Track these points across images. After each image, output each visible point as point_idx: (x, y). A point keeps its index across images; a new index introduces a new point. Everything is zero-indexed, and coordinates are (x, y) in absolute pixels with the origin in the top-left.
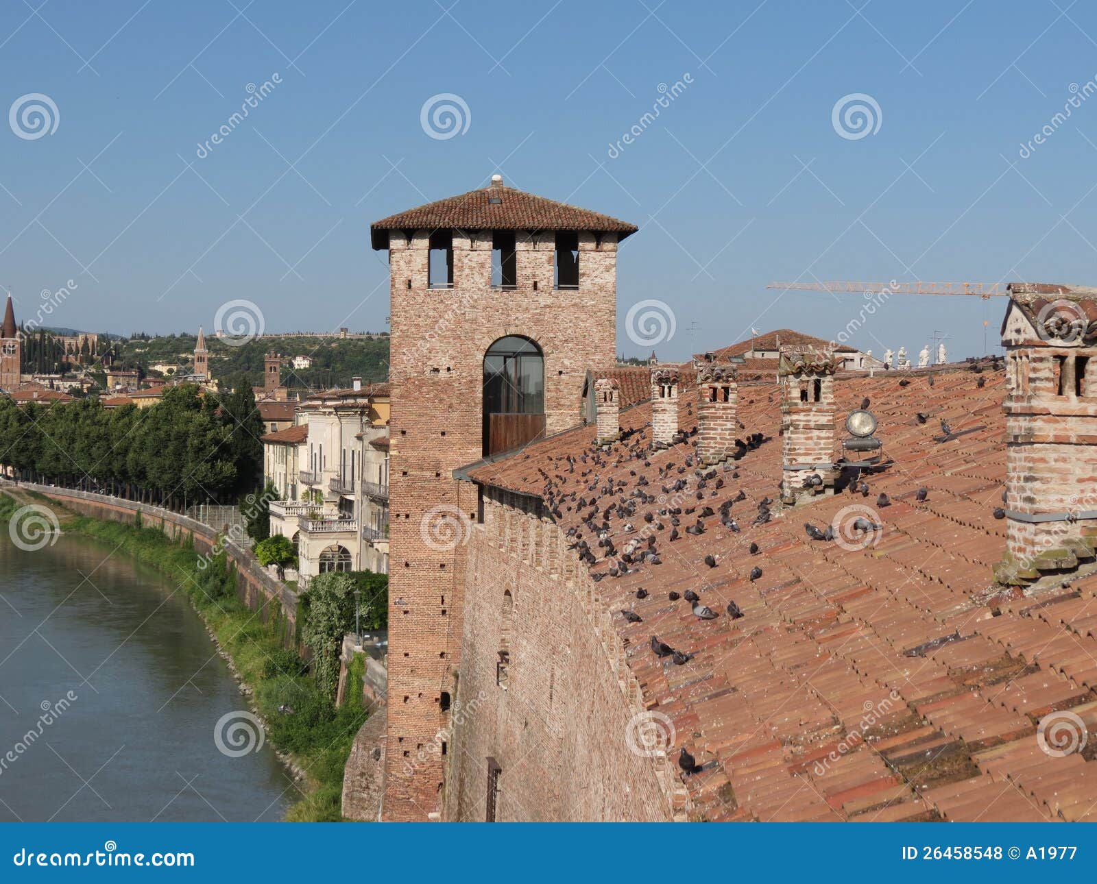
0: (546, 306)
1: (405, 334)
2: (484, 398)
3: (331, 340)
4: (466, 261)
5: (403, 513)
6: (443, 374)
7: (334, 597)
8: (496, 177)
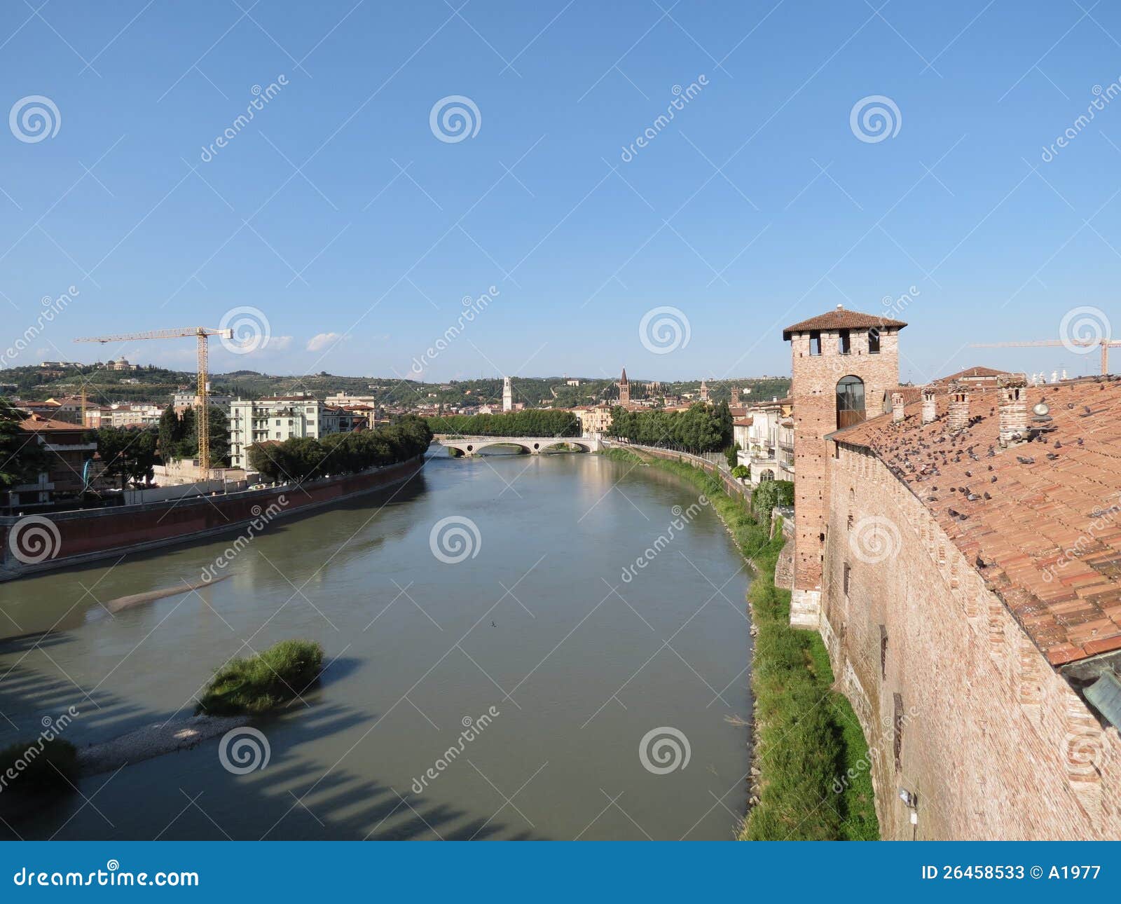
0: (865, 362)
1: (800, 377)
2: (837, 404)
3: (760, 381)
4: (827, 343)
5: (801, 455)
6: (818, 394)
7: (768, 491)
8: (840, 305)
